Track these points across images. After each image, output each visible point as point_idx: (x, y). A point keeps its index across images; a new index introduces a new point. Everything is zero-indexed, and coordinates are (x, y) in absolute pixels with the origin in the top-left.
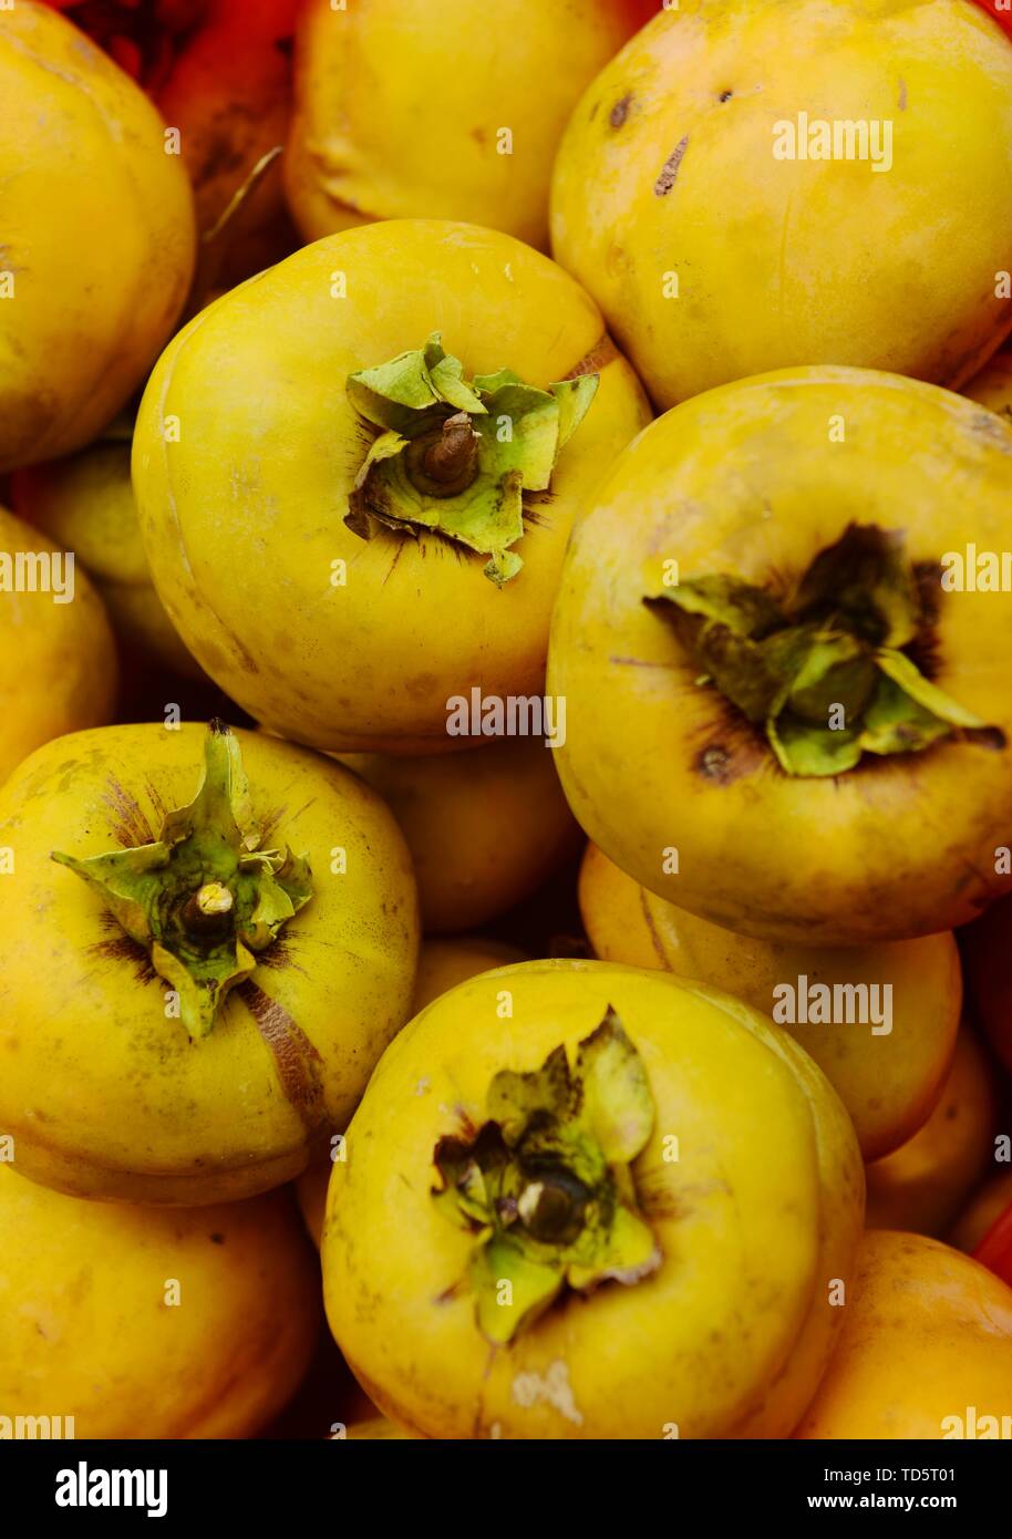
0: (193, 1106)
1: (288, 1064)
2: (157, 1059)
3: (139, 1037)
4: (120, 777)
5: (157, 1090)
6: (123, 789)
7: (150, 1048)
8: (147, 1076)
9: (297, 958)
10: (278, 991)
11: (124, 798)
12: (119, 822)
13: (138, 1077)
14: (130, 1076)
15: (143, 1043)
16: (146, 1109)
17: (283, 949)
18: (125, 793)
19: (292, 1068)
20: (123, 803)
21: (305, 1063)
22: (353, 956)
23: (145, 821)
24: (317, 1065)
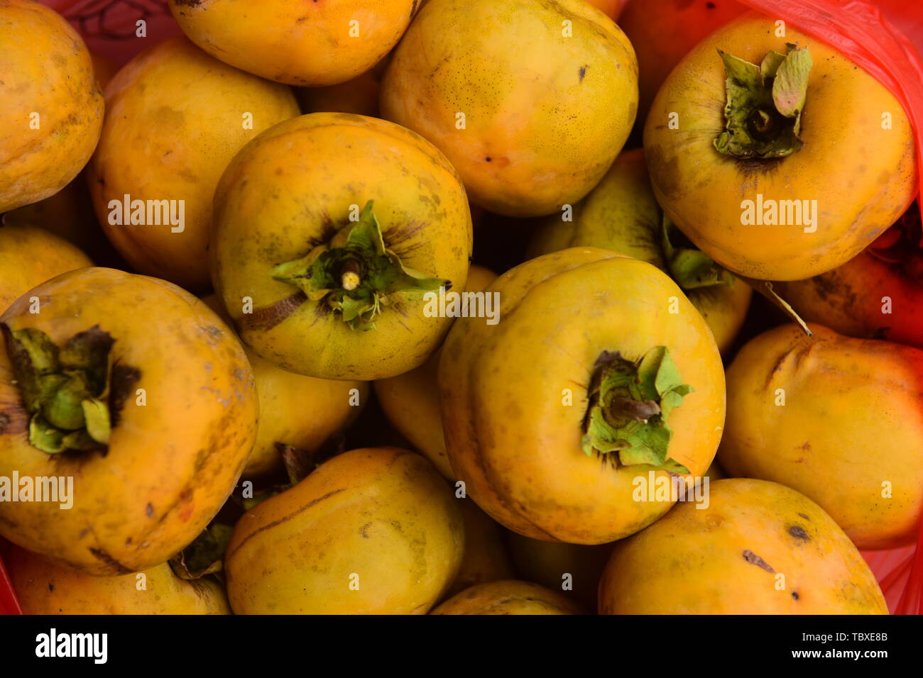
0: (243, 264)
1: (264, 314)
2: (266, 247)
3: (277, 239)
4: (427, 230)
5: (251, 246)
6: (419, 231)
7: (272, 244)
8: (258, 242)
9: (322, 321)
10: (303, 310)
11: (414, 232)
12: (400, 228)
13: (257, 237)
14: (258, 233)
15: (274, 240)
16: (242, 240)
17: (328, 313)
18: (417, 232)
19: (262, 316)
20: (410, 231)
21: (264, 323)
22: (323, 349)
23: (401, 242)
24: (264, 328)
